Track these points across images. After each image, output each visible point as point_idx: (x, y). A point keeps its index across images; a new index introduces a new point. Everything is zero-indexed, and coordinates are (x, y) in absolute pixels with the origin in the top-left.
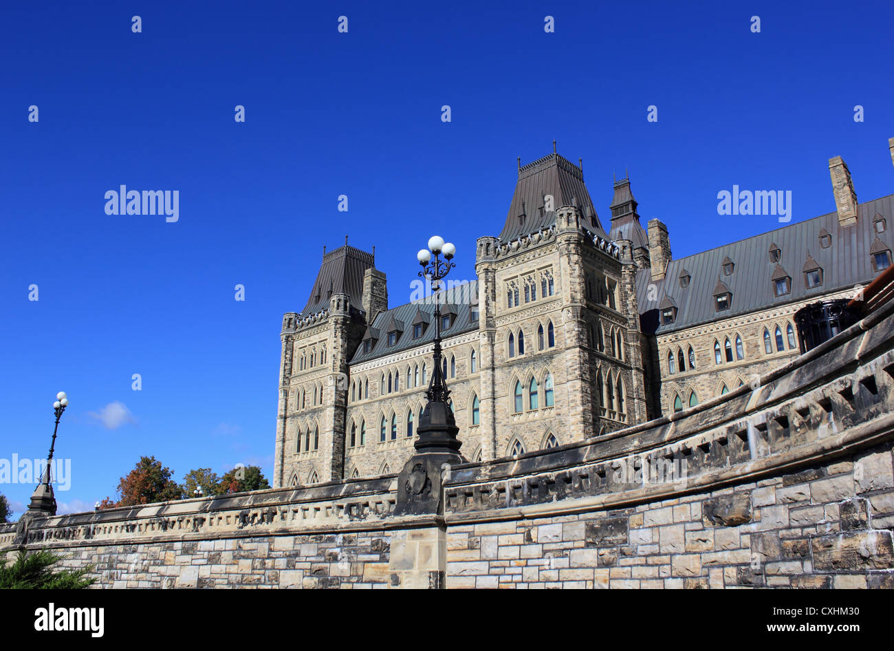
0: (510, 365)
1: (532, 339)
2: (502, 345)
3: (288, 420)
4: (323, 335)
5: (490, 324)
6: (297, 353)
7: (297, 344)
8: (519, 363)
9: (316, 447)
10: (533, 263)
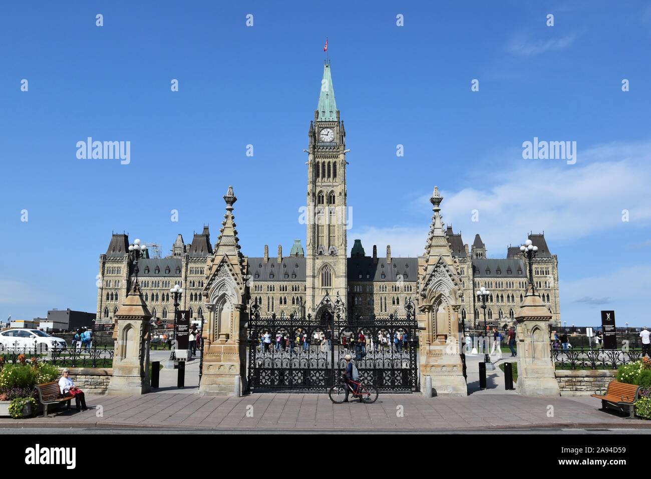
0: (191, 289)
1: (196, 284)
2: (188, 283)
3: (103, 290)
4: (119, 265)
5: (186, 277)
6: (106, 268)
7: (107, 265)
8: (193, 289)
9: (117, 299)
10: (199, 265)
